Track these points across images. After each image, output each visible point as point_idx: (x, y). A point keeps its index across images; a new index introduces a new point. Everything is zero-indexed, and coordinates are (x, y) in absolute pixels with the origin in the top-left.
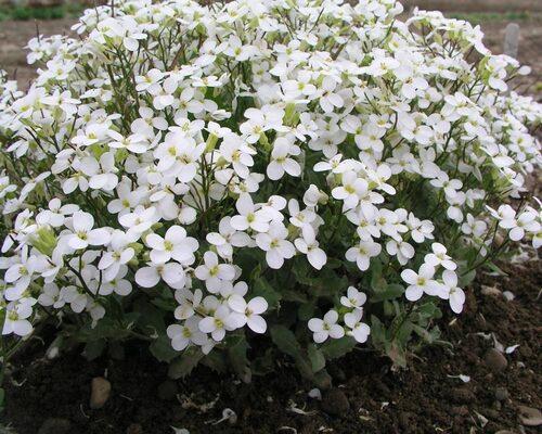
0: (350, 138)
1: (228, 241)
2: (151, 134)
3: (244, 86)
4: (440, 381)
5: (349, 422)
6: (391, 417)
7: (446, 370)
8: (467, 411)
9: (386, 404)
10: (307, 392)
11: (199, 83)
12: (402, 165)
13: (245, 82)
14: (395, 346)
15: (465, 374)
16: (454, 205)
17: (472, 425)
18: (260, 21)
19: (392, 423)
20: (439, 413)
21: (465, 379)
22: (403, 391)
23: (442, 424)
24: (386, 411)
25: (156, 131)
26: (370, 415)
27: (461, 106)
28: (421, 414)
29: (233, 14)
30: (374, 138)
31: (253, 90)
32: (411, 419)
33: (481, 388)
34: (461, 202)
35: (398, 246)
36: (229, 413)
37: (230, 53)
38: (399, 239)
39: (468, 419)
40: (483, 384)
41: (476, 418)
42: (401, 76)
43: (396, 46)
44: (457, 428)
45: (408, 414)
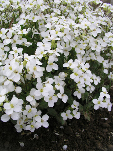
0: (73, 49)
1: (34, 98)
2: (3, 54)
3: (36, 30)
4: (99, 120)
5: (73, 137)
6: (85, 135)
7: (100, 116)
8: (107, 131)
9: (84, 130)
10: (59, 127)
11: (20, 33)
12: (90, 57)
13: (36, 29)
14: (86, 113)
15: (106, 117)
16: (106, 68)
17: (109, 135)
18: (41, 7)
19: (85, 136)
20: (99, 132)
21: (106, 119)
22: (88, 125)
23: (100, 136)
24: (84, 133)
25: (5, 52)
26: (79, 134)
27: (110, 37)
28: (94, 133)
29: (31, 5)
30: (81, 49)
31: (39, 32)
32: (91, 134)
33: (111, 121)
34: (108, 67)
35: (90, 87)
36: (36, 136)
37: (31, 19)
38: (90, 85)
39: (108, 133)
40: (111, 120)
41: (110, 133)
42: (92, 28)
43: (87, 14)
44: (105, 137)
45: (90, 133)
